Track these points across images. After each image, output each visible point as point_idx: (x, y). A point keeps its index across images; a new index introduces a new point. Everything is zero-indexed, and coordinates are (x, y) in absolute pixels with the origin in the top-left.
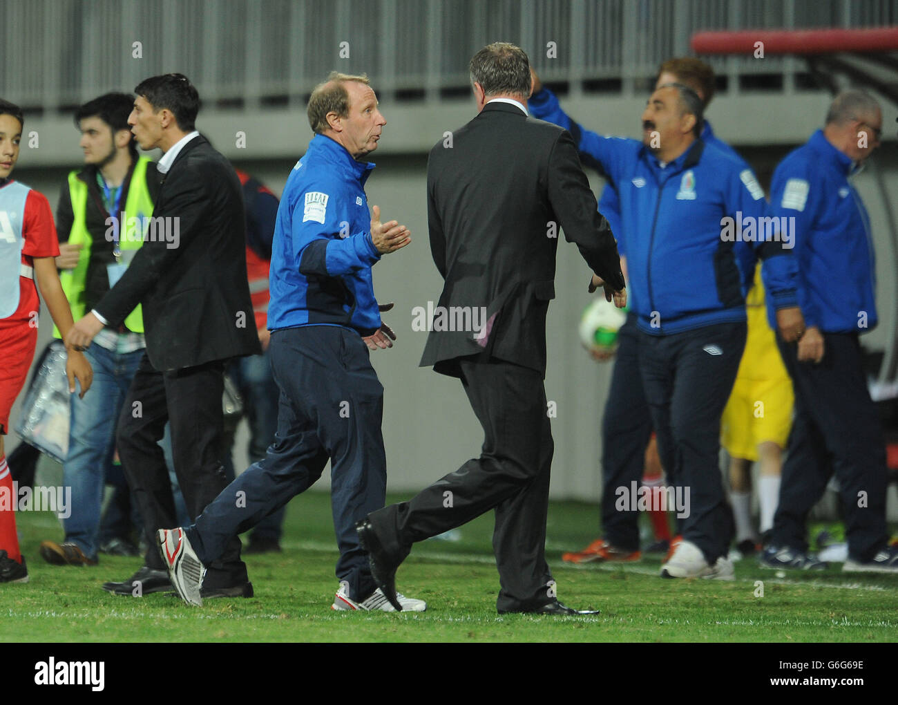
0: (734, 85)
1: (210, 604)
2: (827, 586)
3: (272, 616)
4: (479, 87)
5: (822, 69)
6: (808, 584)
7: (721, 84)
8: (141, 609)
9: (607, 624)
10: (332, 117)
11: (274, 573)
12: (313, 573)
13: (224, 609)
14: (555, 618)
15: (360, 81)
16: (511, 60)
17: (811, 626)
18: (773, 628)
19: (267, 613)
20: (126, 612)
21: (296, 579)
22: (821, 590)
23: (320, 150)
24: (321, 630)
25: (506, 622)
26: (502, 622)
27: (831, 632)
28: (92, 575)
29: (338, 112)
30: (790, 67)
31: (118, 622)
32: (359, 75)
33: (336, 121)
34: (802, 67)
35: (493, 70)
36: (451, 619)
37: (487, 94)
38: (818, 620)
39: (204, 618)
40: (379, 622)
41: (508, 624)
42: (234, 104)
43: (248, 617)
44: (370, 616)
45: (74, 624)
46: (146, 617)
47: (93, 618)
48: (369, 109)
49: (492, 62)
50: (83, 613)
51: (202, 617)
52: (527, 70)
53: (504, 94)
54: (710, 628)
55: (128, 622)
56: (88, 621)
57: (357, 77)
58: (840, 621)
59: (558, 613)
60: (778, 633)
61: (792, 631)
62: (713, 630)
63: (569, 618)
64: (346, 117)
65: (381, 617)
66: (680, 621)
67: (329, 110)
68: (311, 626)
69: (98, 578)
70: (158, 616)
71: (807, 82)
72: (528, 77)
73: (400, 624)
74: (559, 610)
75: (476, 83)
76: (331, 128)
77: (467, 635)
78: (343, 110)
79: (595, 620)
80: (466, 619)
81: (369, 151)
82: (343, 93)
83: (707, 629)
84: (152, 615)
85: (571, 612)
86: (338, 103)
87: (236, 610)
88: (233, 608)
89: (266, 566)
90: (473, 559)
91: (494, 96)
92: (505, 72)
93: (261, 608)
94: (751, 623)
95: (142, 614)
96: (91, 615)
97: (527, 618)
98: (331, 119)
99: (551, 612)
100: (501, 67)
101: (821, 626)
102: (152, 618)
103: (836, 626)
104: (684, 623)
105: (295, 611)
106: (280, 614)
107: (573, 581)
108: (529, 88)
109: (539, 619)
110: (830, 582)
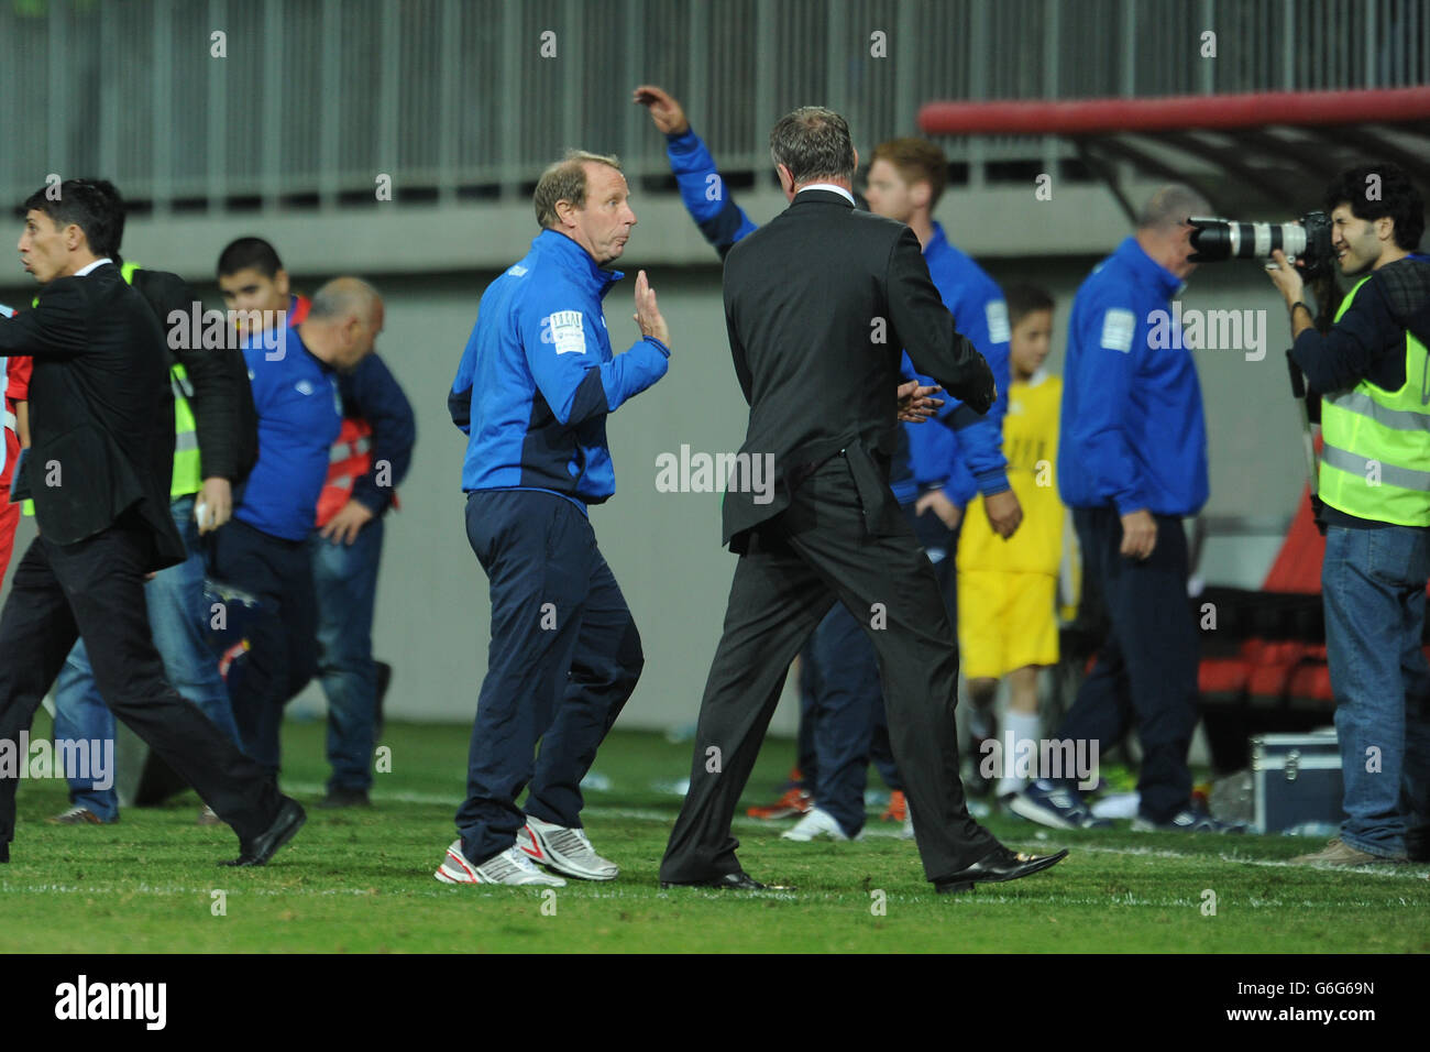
0: (977, 175)
1: (272, 875)
2: (1106, 850)
3: (357, 892)
4: (785, 170)
5: (1096, 153)
6: (1080, 848)
7: (958, 175)
8: (179, 882)
9: (807, 902)
10: (563, 207)
11: (359, 833)
12: (411, 834)
13: (291, 882)
14: (738, 894)
15: (607, 163)
16: (825, 132)
17: (1084, 905)
18: (1033, 907)
19: (350, 887)
20: (160, 886)
21: (389, 841)
22: (1096, 856)
23: (551, 251)
24: (423, 910)
25: (672, 899)
26: (666, 899)
27: (1111, 913)
28: (114, 837)
29: (571, 201)
30: (1054, 150)
31: (150, 898)
32: (605, 155)
33: (568, 213)
34: (1069, 150)
35: (803, 148)
36: (597, 896)
37: (798, 182)
38: (1093, 896)
39: (266, 894)
40: (501, 899)
41: (674, 902)
42: (306, 201)
43: (325, 893)
44: (487, 892)
45: (90, 901)
46: (187, 893)
47: (116, 894)
48: (615, 200)
49: (801, 136)
50: (102, 886)
51: (261, 893)
52: (847, 143)
53: (820, 179)
54: (947, 907)
55: (161, 899)
56: (109, 899)
57: (602, 158)
58: (1122, 898)
59: (742, 888)
60: (1039, 914)
61: (1058, 911)
62: (951, 910)
63: (756, 893)
64: (582, 208)
65: (503, 892)
66: (906, 899)
67: (561, 197)
68: (410, 904)
69: (122, 840)
70: (204, 891)
71: (1074, 172)
72: (850, 152)
73: (529, 901)
74: (744, 884)
75: (781, 165)
76: (561, 222)
77: (618, 916)
78: (579, 198)
79: (792, 897)
80: (617, 895)
81: (613, 258)
82: (581, 177)
83: (944, 909)
84: (194, 890)
85: (759, 887)
86: (572, 189)
87: (309, 882)
88: (303, 881)
89: (348, 823)
90: (627, 814)
91: (806, 182)
92: (820, 149)
93: (342, 880)
94: (1003, 900)
95: (182, 889)
96: (113, 890)
97: (700, 893)
98: (561, 210)
99: (732, 886)
100: (813, 143)
101: (1098, 904)
102: (195, 894)
103: (1117, 904)
104: (912, 901)
105: (388, 884)
106: (367, 888)
107: (761, 844)
108: (853, 166)
109: (715, 895)
110: (1109, 845)
